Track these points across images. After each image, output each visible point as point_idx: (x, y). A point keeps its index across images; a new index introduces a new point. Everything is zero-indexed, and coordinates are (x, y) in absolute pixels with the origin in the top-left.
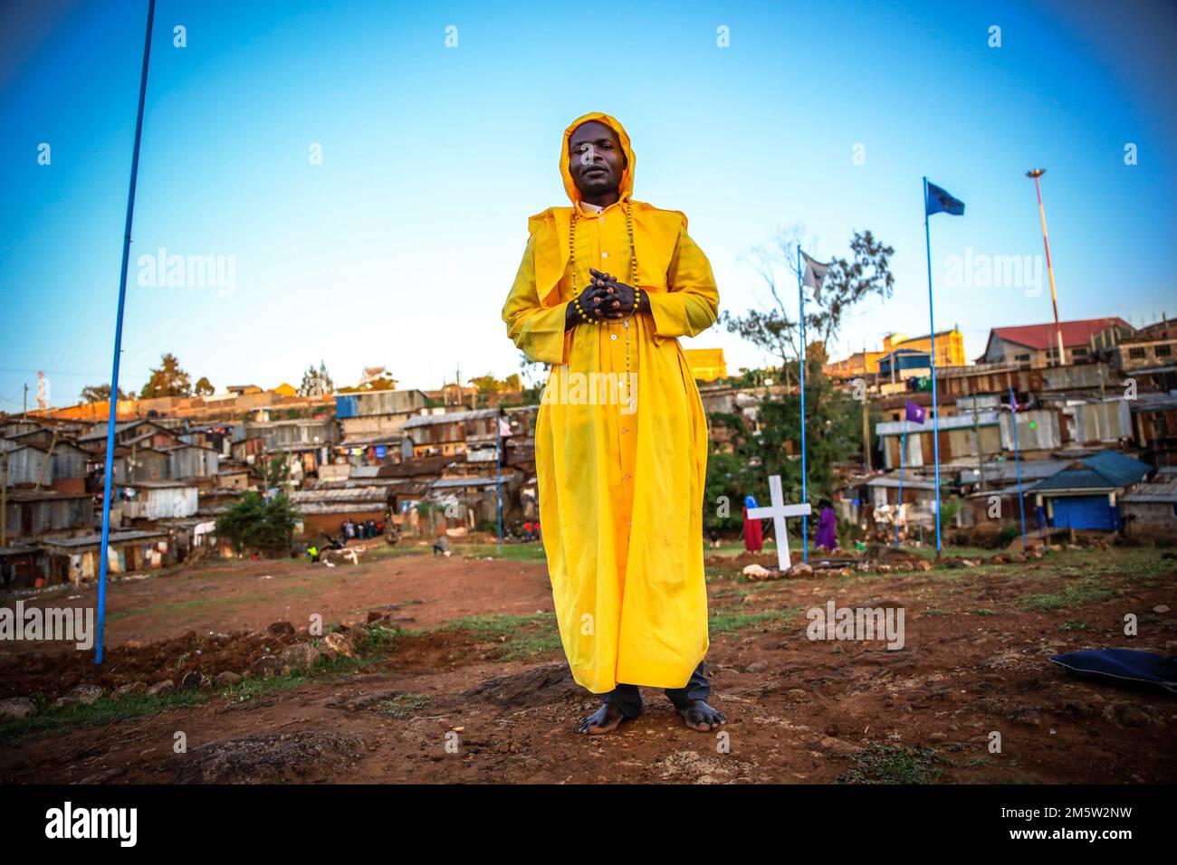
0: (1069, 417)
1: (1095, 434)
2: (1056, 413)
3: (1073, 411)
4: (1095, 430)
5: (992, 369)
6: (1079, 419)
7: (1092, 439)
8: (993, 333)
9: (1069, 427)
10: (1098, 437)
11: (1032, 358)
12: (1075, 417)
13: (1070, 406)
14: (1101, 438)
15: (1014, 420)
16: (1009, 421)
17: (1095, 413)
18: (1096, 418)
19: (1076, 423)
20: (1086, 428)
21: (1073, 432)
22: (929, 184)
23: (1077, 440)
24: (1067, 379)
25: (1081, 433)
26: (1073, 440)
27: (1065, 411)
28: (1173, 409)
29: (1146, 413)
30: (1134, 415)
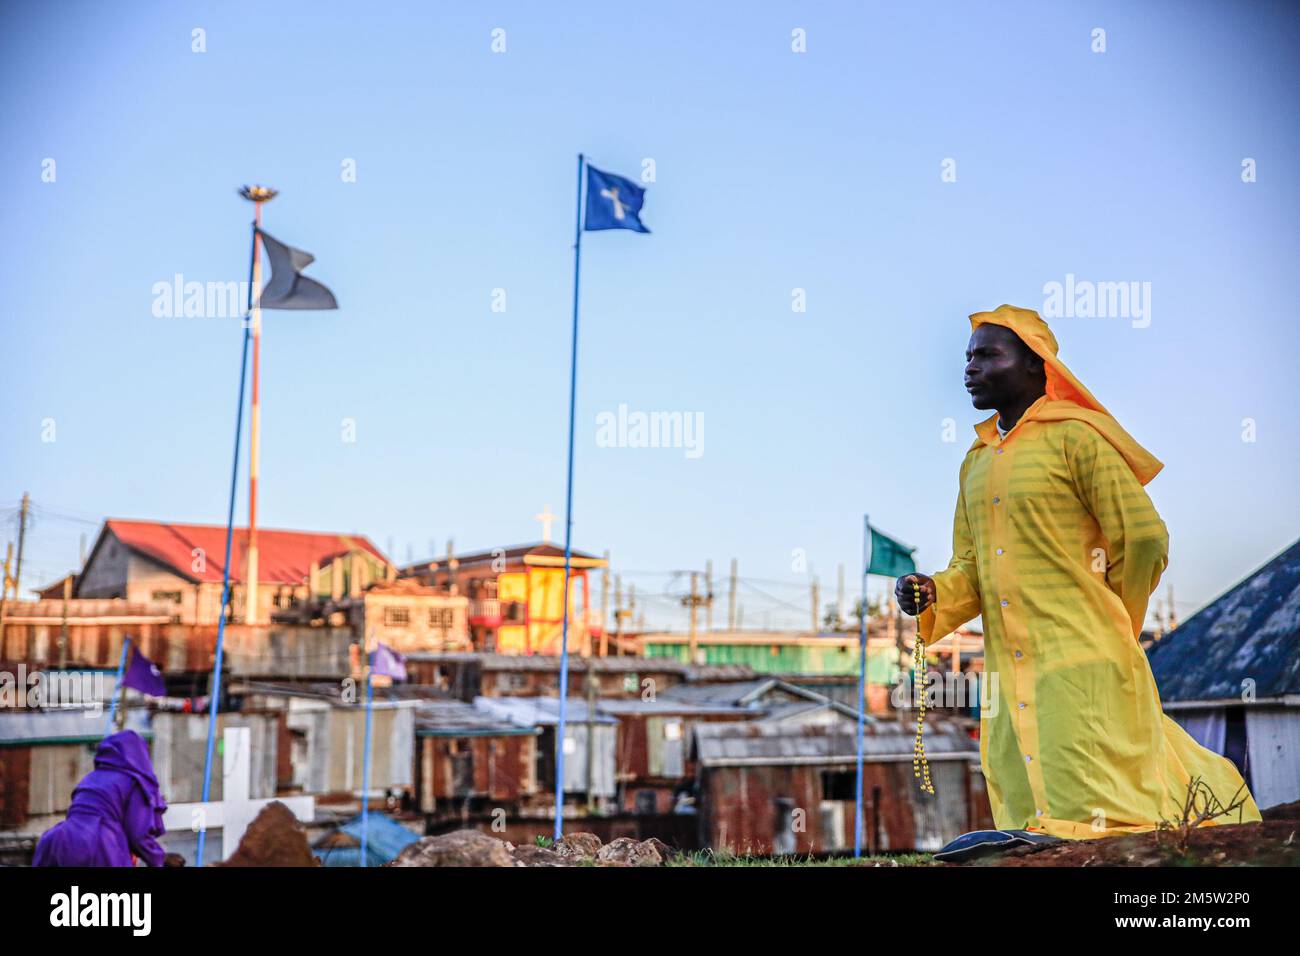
0: (298, 734)
1: (343, 776)
2: (274, 724)
3: (308, 722)
4: (343, 768)
5: (110, 613)
6: (317, 740)
7: (337, 787)
8: (106, 532)
9: (295, 758)
10: (348, 786)
11: (189, 598)
12: (310, 737)
13: (299, 711)
14: (355, 789)
15: (185, 728)
16: (174, 733)
17: (350, 730)
18: (350, 743)
19: (311, 748)
20: (328, 761)
21: (302, 770)
22: (591, 170)
23: (308, 788)
24: (269, 653)
25: (316, 773)
26: (300, 789)
27: (293, 722)
28: (488, 736)
29: (443, 740)
30: (419, 741)
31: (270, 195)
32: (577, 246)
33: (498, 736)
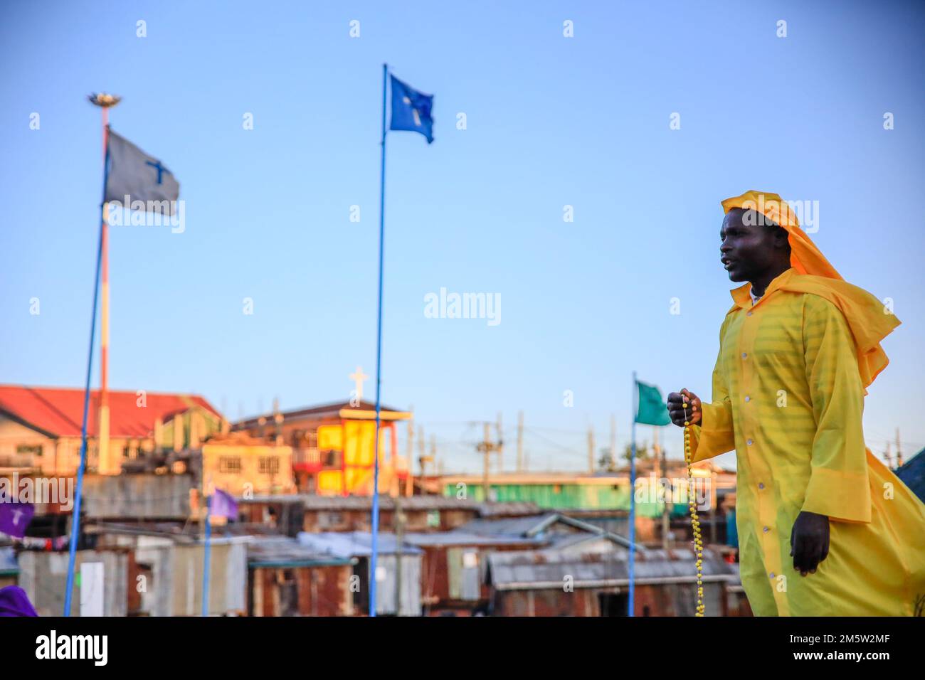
0: (146, 568)
1: (184, 605)
2: (125, 559)
4: (185, 595)
6: (163, 573)
7: (178, 612)
9: (143, 587)
10: (189, 610)
11: (49, 451)
12: (156, 570)
13: (147, 548)
14: (194, 613)
15: (47, 564)
16: (37, 568)
17: (191, 563)
18: (191, 574)
19: (157, 580)
20: (172, 591)
21: (148, 598)
22: (394, 80)
23: (153, 612)
24: (120, 498)
25: (161, 600)
27: (141, 557)
28: (310, 567)
29: (271, 571)
30: (251, 571)
31: (115, 102)
32: (383, 144)
33: (319, 566)
